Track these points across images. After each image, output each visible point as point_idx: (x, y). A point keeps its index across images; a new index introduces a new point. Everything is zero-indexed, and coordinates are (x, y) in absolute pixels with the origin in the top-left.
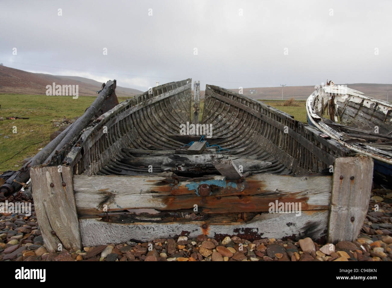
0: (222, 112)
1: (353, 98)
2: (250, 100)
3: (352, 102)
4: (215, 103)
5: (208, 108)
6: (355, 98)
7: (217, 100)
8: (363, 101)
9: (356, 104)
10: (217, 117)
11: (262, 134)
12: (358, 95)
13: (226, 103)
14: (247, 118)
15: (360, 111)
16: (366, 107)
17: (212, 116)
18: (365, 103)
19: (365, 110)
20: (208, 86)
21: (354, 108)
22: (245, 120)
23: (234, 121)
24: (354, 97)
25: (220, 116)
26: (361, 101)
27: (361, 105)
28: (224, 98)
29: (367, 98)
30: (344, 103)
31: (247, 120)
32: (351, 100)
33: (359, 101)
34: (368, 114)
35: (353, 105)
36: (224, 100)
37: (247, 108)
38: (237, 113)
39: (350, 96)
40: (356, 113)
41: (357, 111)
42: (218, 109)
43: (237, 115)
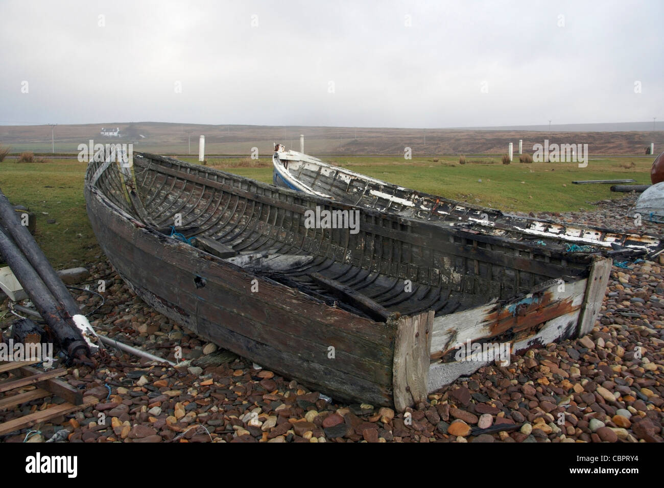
0: (173, 190)
1: (309, 165)
2: (228, 175)
3: (307, 169)
4: (156, 178)
5: (145, 184)
6: (310, 165)
7: (159, 174)
8: (320, 169)
9: (312, 172)
10: (166, 197)
11: (261, 219)
12: (314, 162)
13: (178, 178)
14: (222, 199)
15: (317, 180)
16: (324, 176)
17: (156, 196)
18: (323, 172)
19: (323, 179)
20: (136, 154)
21: (310, 177)
22: (220, 201)
23: (200, 203)
24: (309, 163)
25: (170, 195)
26: (318, 169)
27: (318, 173)
28: (173, 171)
29: (326, 165)
30: (298, 170)
31: (222, 201)
32: (305, 168)
33: (315, 169)
34: (327, 183)
35: (309, 174)
36: (174, 174)
37: (223, 186)
38: (202, 192)
39: (304, 162)
40: (313, 182)
41: (313, 180)
42: (163, 187)
43: (203, 194)
